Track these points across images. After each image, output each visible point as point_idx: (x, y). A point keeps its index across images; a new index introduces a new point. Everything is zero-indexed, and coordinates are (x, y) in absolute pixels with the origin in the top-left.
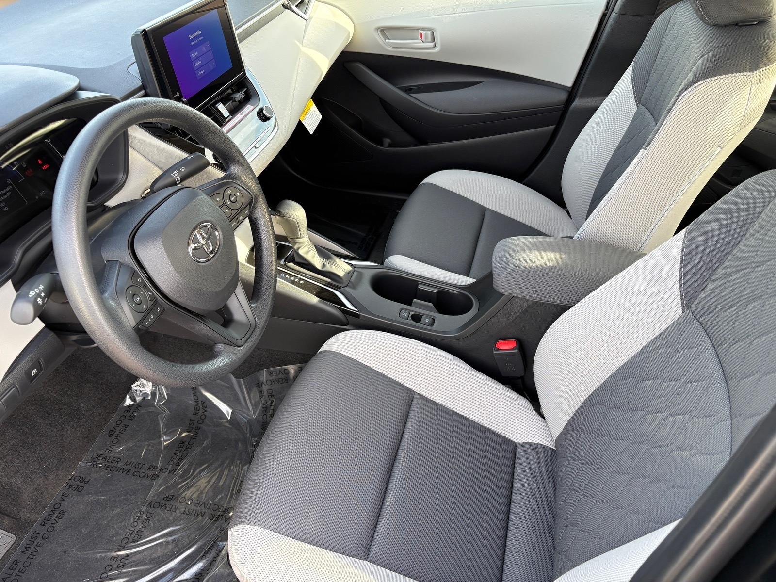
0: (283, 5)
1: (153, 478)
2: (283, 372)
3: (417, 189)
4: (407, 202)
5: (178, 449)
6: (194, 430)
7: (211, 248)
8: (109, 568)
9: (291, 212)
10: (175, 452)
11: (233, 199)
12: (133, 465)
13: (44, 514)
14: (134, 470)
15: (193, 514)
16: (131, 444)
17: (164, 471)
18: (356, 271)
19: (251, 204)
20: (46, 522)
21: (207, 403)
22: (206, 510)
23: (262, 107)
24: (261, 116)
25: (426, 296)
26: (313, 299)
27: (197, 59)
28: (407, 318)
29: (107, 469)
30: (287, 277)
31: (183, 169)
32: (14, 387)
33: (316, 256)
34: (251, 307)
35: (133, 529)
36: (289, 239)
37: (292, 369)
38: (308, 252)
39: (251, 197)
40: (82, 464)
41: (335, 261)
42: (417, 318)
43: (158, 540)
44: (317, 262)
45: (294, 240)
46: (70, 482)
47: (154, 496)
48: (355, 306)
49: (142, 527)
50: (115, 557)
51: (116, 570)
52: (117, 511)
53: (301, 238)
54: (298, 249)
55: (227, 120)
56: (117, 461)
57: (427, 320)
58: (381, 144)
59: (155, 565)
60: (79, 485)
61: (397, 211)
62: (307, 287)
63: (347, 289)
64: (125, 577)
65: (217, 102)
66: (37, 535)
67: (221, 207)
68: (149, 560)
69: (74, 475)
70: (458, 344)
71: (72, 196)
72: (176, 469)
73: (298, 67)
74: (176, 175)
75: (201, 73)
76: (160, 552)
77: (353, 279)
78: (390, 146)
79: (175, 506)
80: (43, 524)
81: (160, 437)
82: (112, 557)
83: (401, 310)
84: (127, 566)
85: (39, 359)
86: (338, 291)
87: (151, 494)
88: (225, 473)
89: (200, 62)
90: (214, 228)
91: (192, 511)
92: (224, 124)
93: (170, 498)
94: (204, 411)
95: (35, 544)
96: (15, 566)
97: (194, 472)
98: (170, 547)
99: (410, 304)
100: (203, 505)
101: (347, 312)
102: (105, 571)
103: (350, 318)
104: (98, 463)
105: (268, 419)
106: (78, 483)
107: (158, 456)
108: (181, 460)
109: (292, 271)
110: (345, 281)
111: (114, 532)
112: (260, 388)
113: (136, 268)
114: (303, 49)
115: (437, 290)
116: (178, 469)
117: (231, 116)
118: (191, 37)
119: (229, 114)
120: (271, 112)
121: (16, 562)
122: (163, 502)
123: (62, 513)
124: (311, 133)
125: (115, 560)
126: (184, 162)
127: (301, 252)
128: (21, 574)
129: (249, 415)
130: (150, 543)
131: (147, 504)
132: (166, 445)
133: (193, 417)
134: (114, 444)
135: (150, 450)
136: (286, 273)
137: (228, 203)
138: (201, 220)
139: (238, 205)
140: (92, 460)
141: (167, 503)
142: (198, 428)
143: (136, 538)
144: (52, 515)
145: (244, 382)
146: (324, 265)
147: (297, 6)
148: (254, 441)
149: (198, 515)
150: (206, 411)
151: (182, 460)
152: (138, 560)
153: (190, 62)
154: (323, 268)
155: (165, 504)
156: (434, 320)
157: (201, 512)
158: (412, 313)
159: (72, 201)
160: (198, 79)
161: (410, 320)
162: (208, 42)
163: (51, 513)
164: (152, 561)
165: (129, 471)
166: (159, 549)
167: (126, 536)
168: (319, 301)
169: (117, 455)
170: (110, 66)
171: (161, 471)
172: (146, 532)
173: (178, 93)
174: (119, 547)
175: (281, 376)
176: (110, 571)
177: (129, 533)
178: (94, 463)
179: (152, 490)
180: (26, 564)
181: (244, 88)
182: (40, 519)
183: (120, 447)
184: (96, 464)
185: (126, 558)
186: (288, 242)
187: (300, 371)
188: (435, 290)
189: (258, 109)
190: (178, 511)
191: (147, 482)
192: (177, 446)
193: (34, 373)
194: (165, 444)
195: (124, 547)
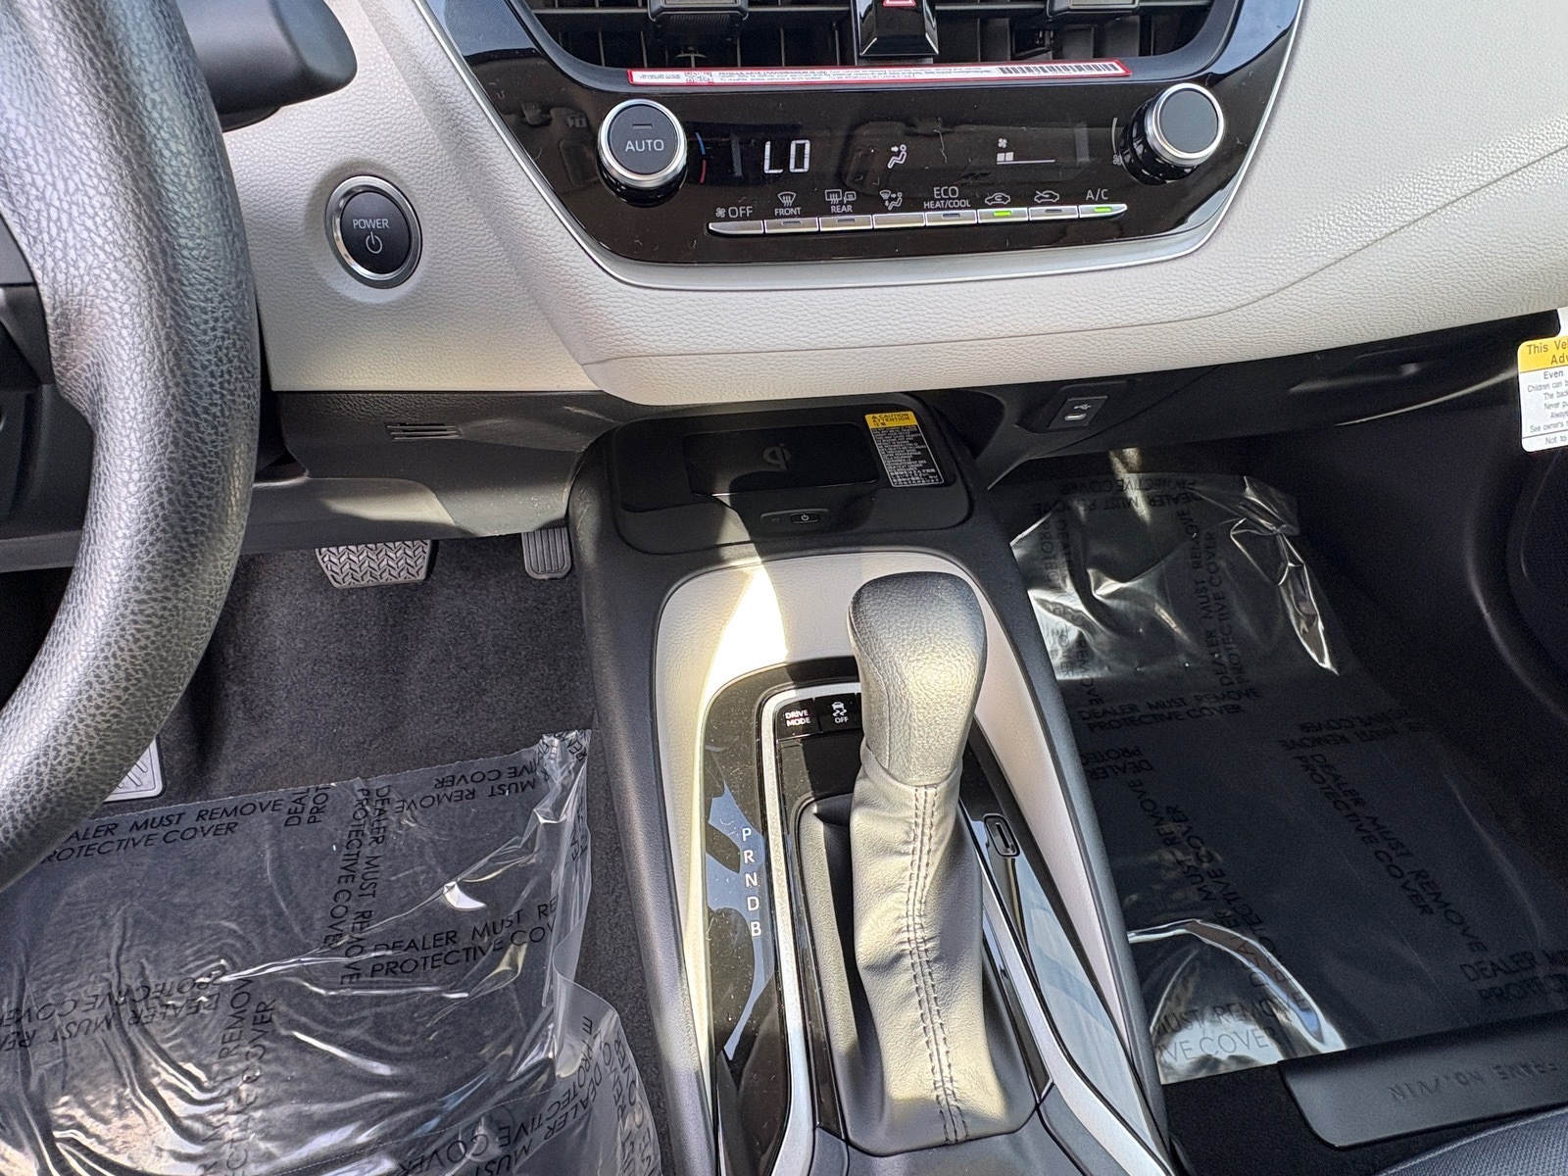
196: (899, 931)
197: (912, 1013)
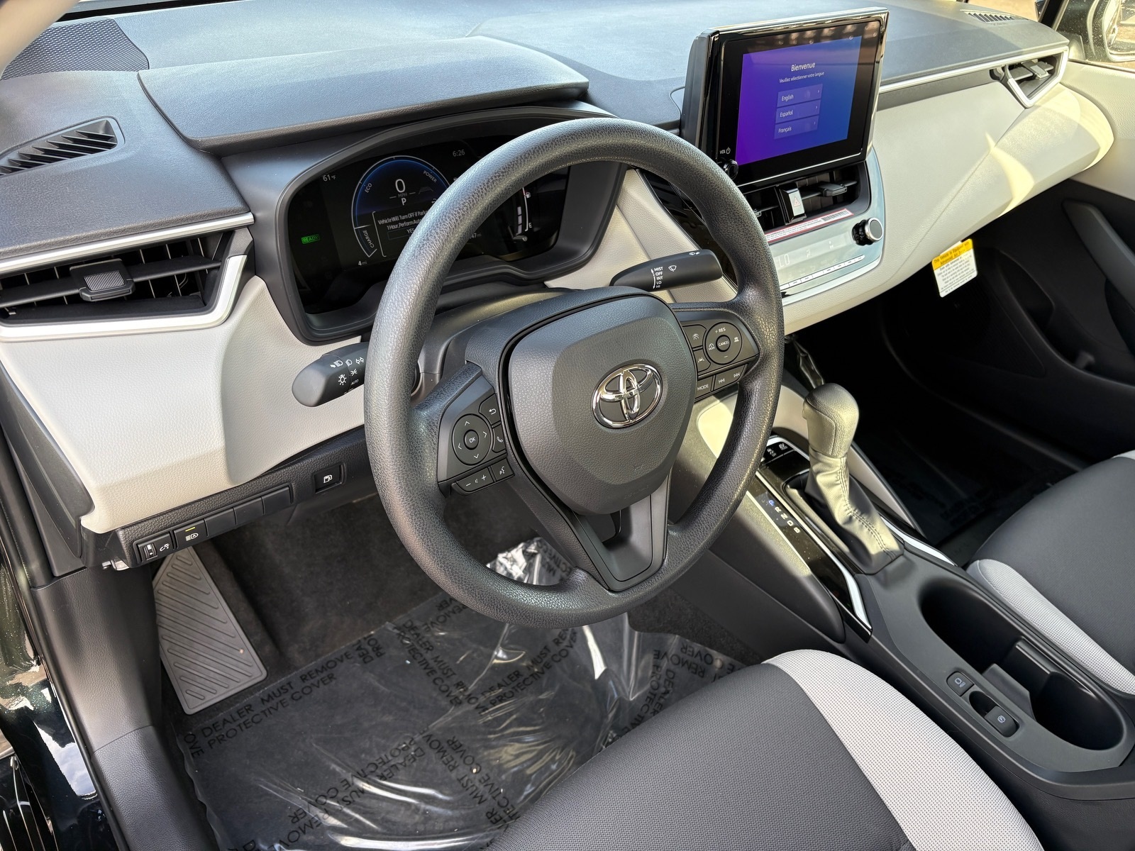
0: (992, 72)
1: (454, 702)
2: (703, 658)
3: (1106, 461)
4: (1074, 476)
5: (506, 680)
6: (542, 665)
7: (636, 409)
8: (333, 793)
9: (832, 407)
10: (500, 681)
11: (722, 344)
12: (442, 667)
13: (312, 665)
14: (439, 674)
15: (469, 791)
16: (456, 635)
17: (473, 701)
18: (906, 557)
19: (753, 365)
20: (308, 677)
21: (578, 635)
22: (490, 798)
23: (866, 219)
24: (858, 233)
25: (1022, 671)
26: (801, 569)
27: (788, 106)
28: (961, 691)
29: (411, 652)
30: (778, 509)
31: (672, 269)
32: (288, 486)
33: (843, 498)
34: (666, 535)
35: (390, 758)
36: (811, 451)
37: (719, 660)
38: (832, 485)
39: (757, 352)
40: (389, 626)
41: (873, 522)
42: (981, 704)
43: (409, 797)
44: (841, 508)
45: (817, 455)
46: (363, 641)
47: (439, 729)
48: (870, 617)
49: (401, 764)
50: (348, 783)
51: (338, 802)
52: (388, 718)
53: (832, 456)
54: (818, 472)
55: (793, 221)
56: (428, 649)
57: (1001, 719)
58: (1072, 358)
59: (385, 831)
60: (370, 653)
61: (1049, 484)
62: (800, 541)
63: (871, 580)
64: (342, 821)
65: (792, 186)
66: (289, 689)
67: (693, 350)
68: (383, 818)
69: (371, 635)
70: (1045, 803)
71: (437, 233)
72: (487, 709)
73: (970, 177)
74: (658, 274)
75: (785, 130)
76: (400, 817)
77: (890, 568)
78: (1089, 368)
79: (456, 762)
80: (303, 679)
81: (494, 647)
82: (345, 780)
83: (957, 671)
84: (355, 806)
85: (341, 463)
86: (853, 576)
87: (438, 723)
88: (544, 758)
89: (790, 113)
90: (659, 376)
91: (471, 784)
92: (787, 224)
93: (456, 747)
94: (569, 645)
95: (281, 698)
96: (245, 713)
97: (506, 728)
98: (417, 817)
99: (981, 668)
100: (490, 786)
101: (849, 620)
102: (326, 795)
103: (852, 635)
104: (407, 636)
105: (649, 714)
106: (370, 648)
107: (478, 674)
108: (501, 698)
109: (791, 504)
110: (874, 566)
111: (367, 745)
112: (659, 661)
113: (498, 390)
114: (995, 151)
115: (1053, 670)
116: (491, 710)
117: (805, 217)
118: (794, 68)
119: (803, 212)
120: (877, 231)
121: (249, 708)
122: (445, 745)
123: (331, 677)
124: (943, 294)
125: (346, 786)
126: (682, 259)
127: (820, 480)
128: (244, 727)
129: (624, 691)
130: (397, 794)
131: (425, 734)
132: (495, 664)
133: (551, 645)
134: (438, 623)
135: (473, 659)
136: (778, 503)
137: (711, 347)
138: (645, 358)
139: (726, 358)
140: (401, 628)
141: (449, 750)
142: (548, 666)
143: (385, 774)
144: (319, 673)
145: (639, 636)
146: (850, 520)
147: (1019, 82)
148: (612, 734)
149: (475, 797)
150: (572, 647)
151: (501, 701)
152: (370, 808)
153: (773, 106)
154: (845, 523)
155: (445, 751)
156: (1017, 726)
157: (482, 796)
158: (976, 688)
159: (433, 243)
160: (775, 138)
161: (965, 699)
162: (822, 85)
163: (320, 669)
164: (383, 822)
165: (433, 671)
166: (402, 812)
167: (377, 763)
168: (810, 578)
169: (432, 640)
170: (649, 82)
171: (469, 698)
172: (401, 774)
173: (729, 149)
174: (361, 772)
175: (697, 660)
176: (332, 798)
177: (383, 761)
178: (403, 634)
179: (441, 719)
180: (256, 719)
181: (853, 180)
182: (303, 670)
183: (442, 631)
184: (404, 637)
185: (360, 794)
186: (807, 453)
187: (731, 669)
188: (1048, 669)
189: (858, 220)
190: (455, 771)
191: (444, 702)
192: (508, 674)
193: (327, 480)
194: (496, 661)
195: (365, 776)
196: (846, 510)
197: (866, 530)
